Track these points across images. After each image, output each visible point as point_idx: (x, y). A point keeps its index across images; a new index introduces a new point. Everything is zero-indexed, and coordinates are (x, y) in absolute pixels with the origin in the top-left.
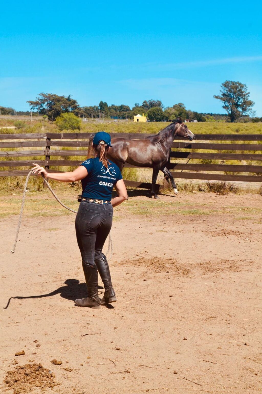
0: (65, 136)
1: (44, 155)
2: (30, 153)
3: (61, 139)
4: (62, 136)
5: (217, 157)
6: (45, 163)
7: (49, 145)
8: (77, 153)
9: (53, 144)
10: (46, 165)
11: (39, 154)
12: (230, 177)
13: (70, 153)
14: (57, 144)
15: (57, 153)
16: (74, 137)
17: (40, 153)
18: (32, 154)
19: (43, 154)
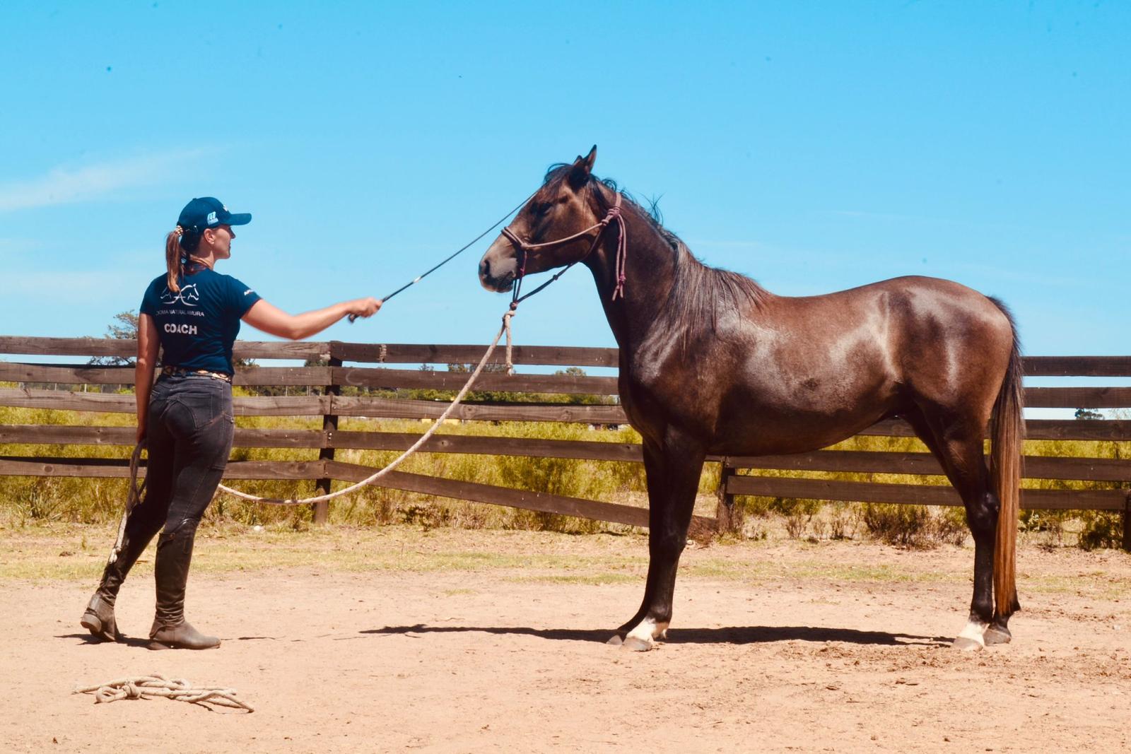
0: (391, 354)
1: (321, 413)
2: (275, 405)
3: (378, 362)
4: (384, 353)
5: (902, 430)
6: (321, 438)
7: (337, 382)
8: (430, 408)
9: (350, 377)
10: (325, 445)
11: (302, 411)
12: (945, 493)
13: (408, 409)
14: (365, 378)
15: (364, 408)
16: (422, 358)
17: (308, 407)
18: (279, 408)
19: (317, 410)
